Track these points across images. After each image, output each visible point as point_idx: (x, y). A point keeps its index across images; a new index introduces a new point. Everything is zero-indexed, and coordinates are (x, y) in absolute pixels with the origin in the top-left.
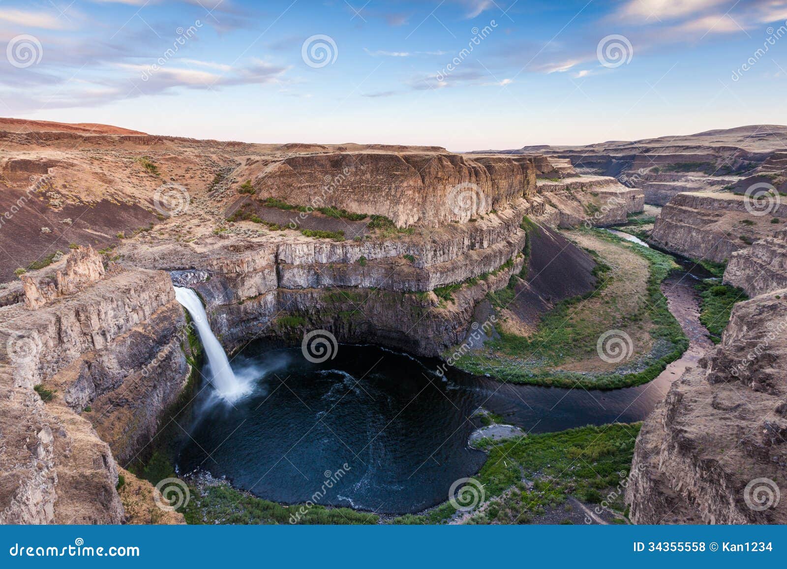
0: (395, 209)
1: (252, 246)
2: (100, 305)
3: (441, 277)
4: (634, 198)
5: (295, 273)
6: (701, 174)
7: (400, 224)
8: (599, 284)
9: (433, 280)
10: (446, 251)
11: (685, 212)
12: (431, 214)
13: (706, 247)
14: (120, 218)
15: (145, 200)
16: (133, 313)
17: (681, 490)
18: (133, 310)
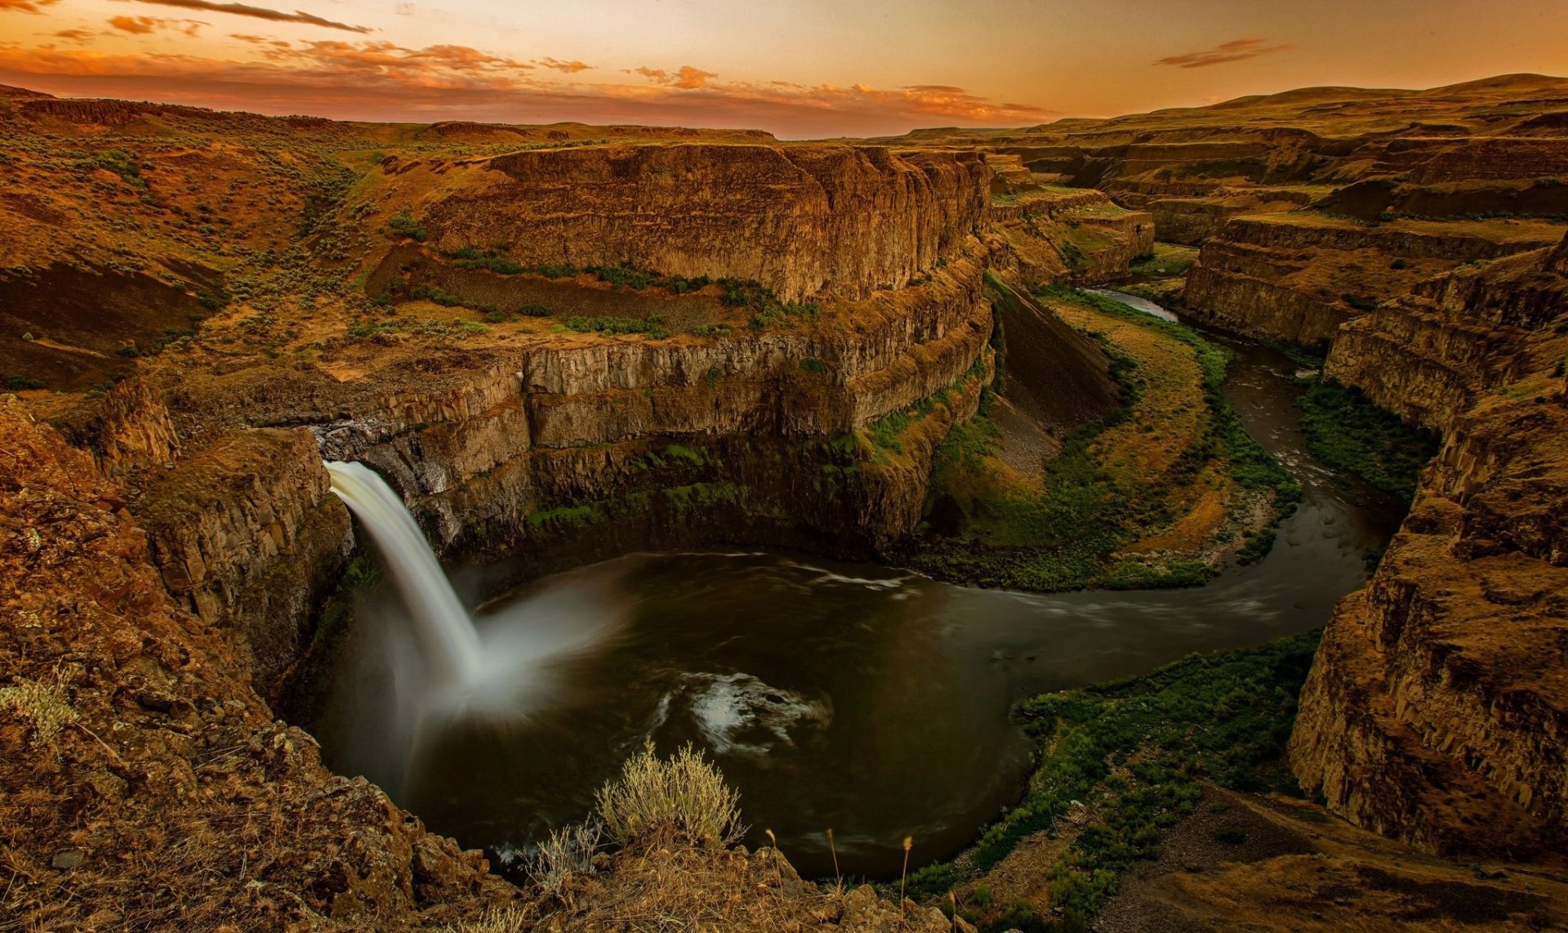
0: (777, 264)
1: (466, 359)
2: (199, 520)
3: (874, 402)
4: (1139, 229)
5: (571, 413)
6: (1241, 180)
7: (789, 295)
8: (1127, 396)
9: (862, 408)
10: (881, 350)
11: (1245, 253)
12: (846, 271)
13: (1284, 316)
14: (112, 308)
15: (157, 260)
16: (262, 533)
17: (1450, 748)
18: (264, 526)
